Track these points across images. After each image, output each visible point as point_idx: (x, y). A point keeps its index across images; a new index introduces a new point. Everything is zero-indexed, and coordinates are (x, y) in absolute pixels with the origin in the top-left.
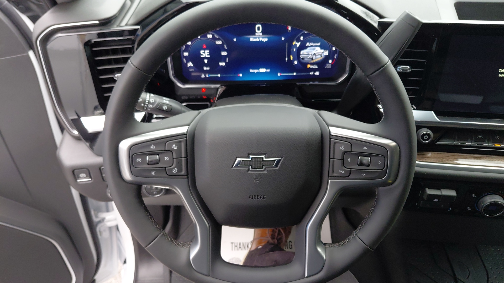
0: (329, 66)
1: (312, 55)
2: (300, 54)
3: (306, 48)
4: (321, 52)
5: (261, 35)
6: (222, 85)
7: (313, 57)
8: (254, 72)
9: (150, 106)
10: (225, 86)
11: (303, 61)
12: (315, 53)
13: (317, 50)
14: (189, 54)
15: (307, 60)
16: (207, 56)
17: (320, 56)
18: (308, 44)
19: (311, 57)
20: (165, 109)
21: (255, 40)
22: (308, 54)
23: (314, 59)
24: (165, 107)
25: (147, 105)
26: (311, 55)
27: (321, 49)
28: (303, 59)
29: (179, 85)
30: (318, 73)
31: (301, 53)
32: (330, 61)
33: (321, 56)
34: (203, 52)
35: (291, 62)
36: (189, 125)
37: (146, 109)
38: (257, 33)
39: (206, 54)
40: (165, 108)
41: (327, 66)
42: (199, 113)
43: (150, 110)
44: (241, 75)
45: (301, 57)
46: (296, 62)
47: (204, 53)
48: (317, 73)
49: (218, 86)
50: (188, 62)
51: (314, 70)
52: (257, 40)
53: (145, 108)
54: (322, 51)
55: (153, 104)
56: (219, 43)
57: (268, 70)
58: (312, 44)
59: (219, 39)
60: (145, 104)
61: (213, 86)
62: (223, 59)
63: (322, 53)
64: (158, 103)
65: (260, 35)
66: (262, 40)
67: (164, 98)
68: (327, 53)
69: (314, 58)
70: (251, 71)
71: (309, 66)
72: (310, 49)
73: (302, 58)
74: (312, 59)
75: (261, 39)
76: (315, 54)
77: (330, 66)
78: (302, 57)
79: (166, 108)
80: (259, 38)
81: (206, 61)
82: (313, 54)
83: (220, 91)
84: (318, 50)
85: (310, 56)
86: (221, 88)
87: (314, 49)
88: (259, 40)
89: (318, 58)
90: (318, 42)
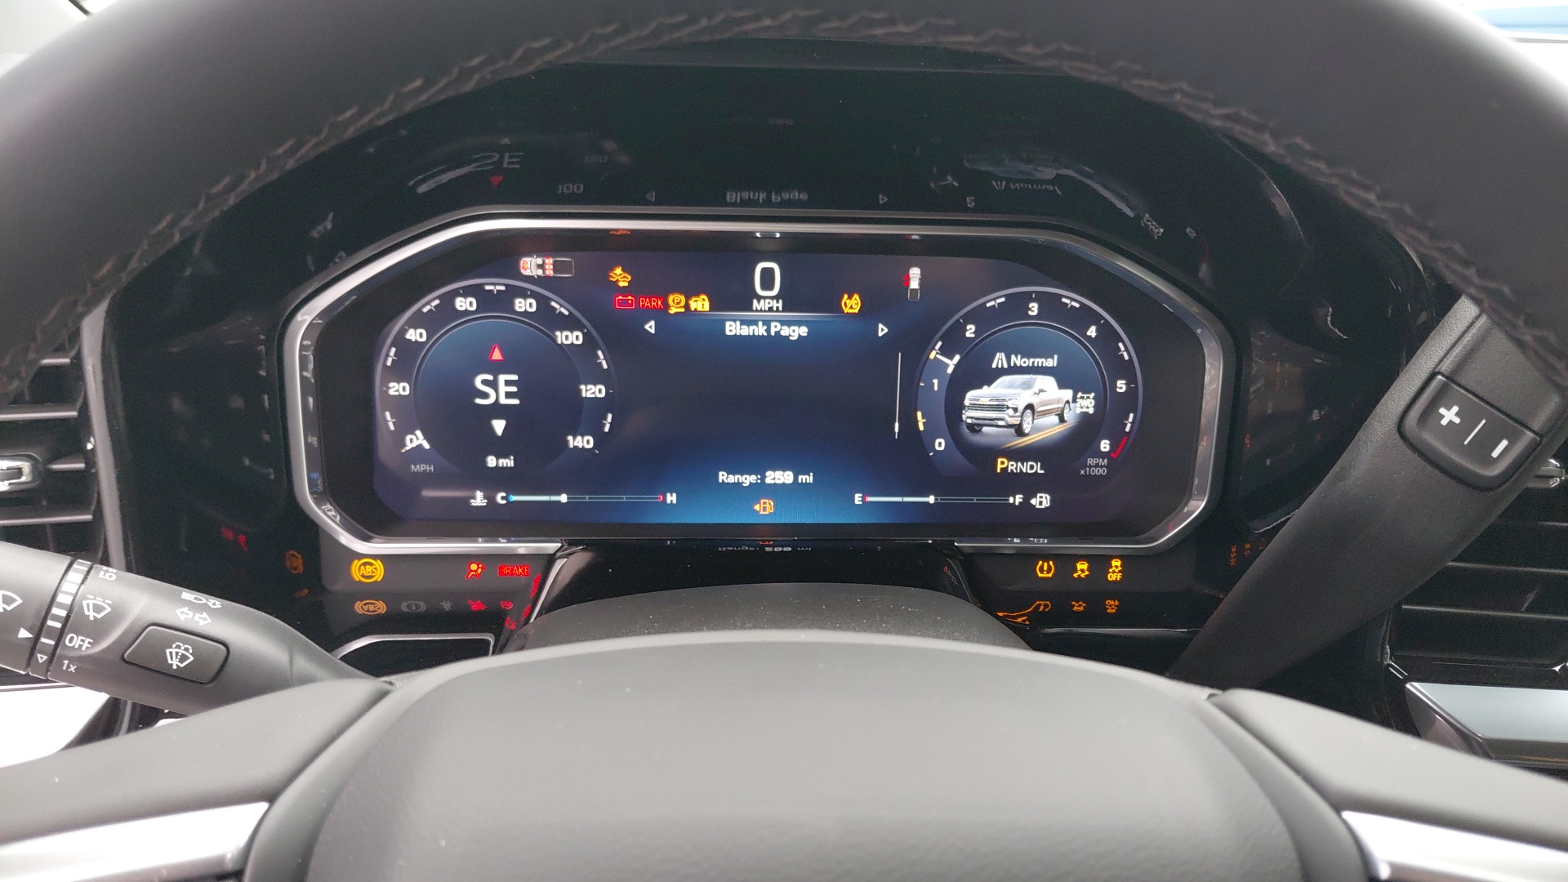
0: (1096, 467)
1: (1015, 410)
2: (962, 407)
3: (989, 376)
4: (1059, 401)
5: (778, 310)
6: (572, 543)
7: (1021, 421)
8: (739, 484)
9: (76, 642)
10: (588, 546)
11: (976, 439)
12: (1035, 400)
13: (1041, 391)
14: (413, 389)
15: (996, 435)
16: (503, 401)
17: (1056, 419)
18: (999, 361)
19: (1016, 421)
20: (175, 663)
21: (745, 331)
22: (1000, 408)
23: (1026, 431)
24: (181, 651)
25: (60, 636)
26: (1011, 412)
27: (1062, 385)
28: (975, 428)
29: (346, 539)
30: (1044, 500)
31: (967, 402)
32: (1105, 445)
33: (1062, 420)
34: (485, 382)
35: (915, 441)
36: (271, 797)
37: (50, 661)
38: (759, 298)
39: (503, 389)
40: (177, 657)
41: (1090, 466)
42: (381, 695)
43: (73, 669)
44: (672, 498)
45: (964, 417)
46: (940, 444)
47: (493, 384)
48: (1042, 501)
49: (551, 547)
50: (405, 429)
51: (1029, 485)
52: (761, 330)
53: (42, 658)
54: (1068, 394)
55: (96, 630)
56: (570, 338)
57: (808, 479)
58: (1017, 360)
59: (570, 324)
60: (40, 630)
61: (522, 548)
62: (583, 416)
63: (1068, 402)
64: (133, 624)
65: (771, 309)
66: (782, 333)
67: (188, 595)
68: (1087, 404)
69: (1027, 428)
70: (723, 476)
71: (1002, 463)
72: (1011, 386)
73: (969, 421)
74: (1019, 431)
75: (775, 327)
76: (1030, 407)
77: (1102, 467)
78: (968, 417)
79: (183, 658)
80: (767, 323)
81: (499, 426)
82: (1021, 408)
83: (563, 570)
84: (1048, 391)
85: (1010, 417)
86: (567, 556)
87: (1027, 386)
88: (768, 330)
89: (1045, 429)
90: (1048, 355)
